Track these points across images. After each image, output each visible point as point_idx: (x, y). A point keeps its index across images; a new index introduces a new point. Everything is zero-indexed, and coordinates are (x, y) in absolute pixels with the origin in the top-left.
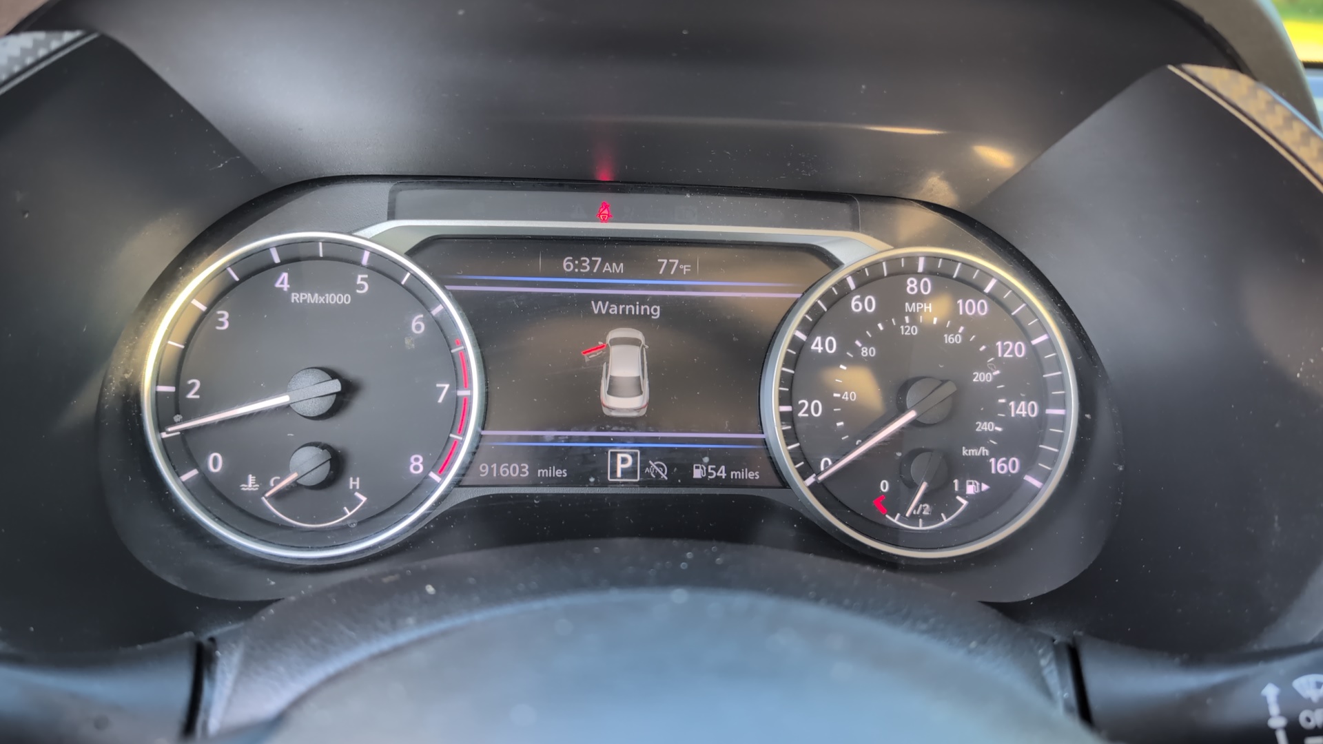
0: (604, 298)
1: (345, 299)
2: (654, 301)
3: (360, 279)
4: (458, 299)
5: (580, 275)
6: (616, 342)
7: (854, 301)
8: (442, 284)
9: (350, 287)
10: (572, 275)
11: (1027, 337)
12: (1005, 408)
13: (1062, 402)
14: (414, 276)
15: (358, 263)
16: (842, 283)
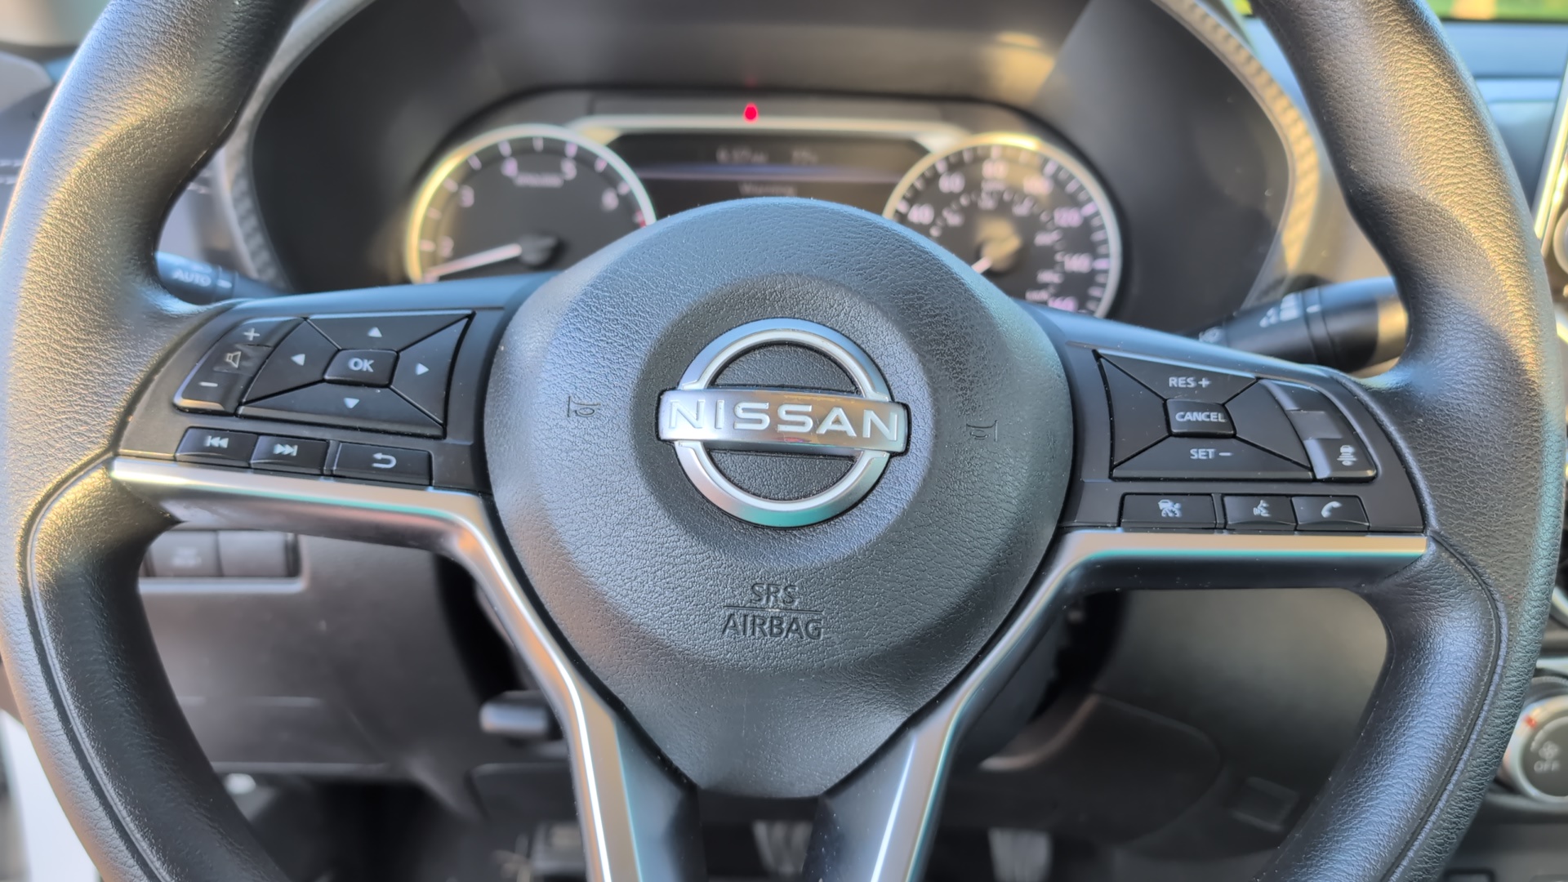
0: (751, 183)
1: (555, 181)
5: (732, 164)
10: (727, 164)
13: (1106, 258)
14: (606, 163)
15: (565, 155)
16: (933, 166)
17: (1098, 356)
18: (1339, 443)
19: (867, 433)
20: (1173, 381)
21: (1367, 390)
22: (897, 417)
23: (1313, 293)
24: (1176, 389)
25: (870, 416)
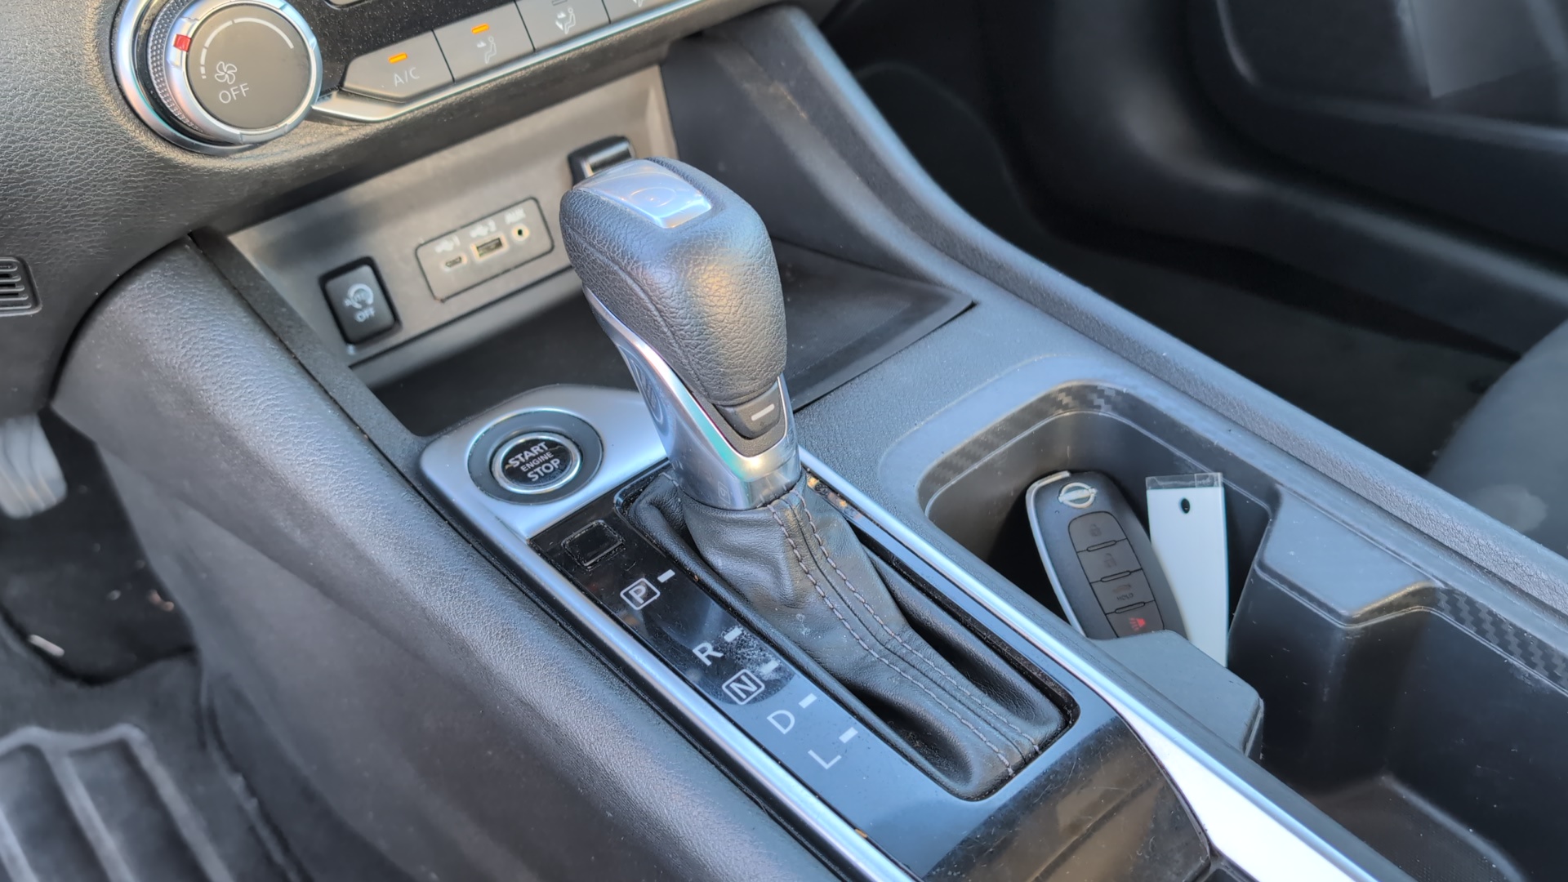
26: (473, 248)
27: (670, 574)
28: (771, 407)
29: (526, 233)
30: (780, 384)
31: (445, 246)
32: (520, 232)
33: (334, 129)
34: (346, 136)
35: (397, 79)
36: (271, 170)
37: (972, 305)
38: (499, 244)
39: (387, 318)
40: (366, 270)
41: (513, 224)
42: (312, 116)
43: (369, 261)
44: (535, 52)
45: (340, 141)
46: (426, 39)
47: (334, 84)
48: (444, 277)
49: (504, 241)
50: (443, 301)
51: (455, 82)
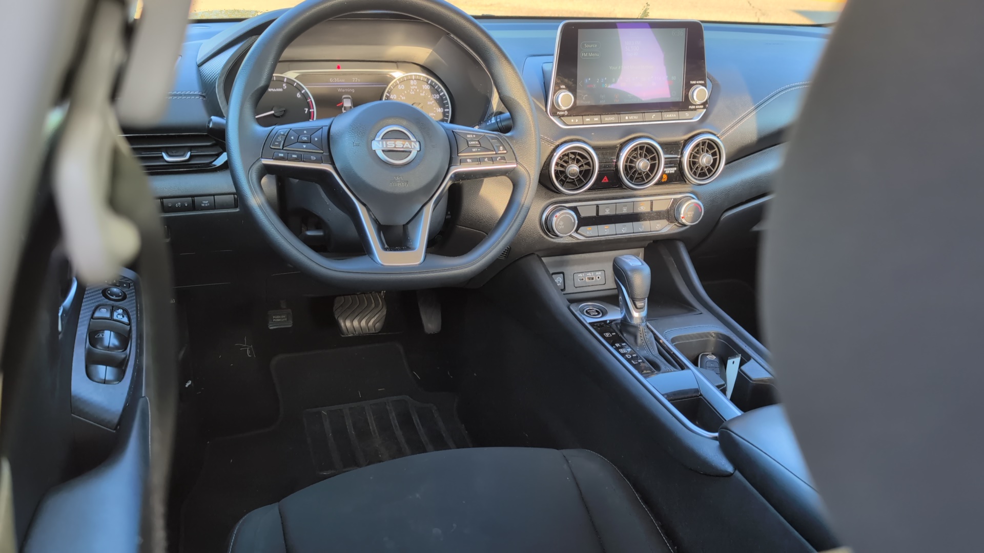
0: (341, 88)
1: (281, 90)
2: (352, 88)
3: (284, 85)
4: (307, 88)
5: (334, 82)
6: (345, 98)
7: (399, 86)
8: (305, 85)
9: (282, 87)
10: (332, 82)
11: (439, 93)
12: (436, 110)
13: (448, 108)
14: (297, 83)
15: (283, 81)
16: (396, 82)
17: (453, 132)
18: (500, 146)
19: (413, 147)
20: (468, 136)
21: (506, 136)
22: (418, 143)
23: (498, 117)
24: (469, 138)
25: (413, 143)
26: (587, 278)
27: (614, 334)
28: (643, 304)
29: (600, 278)
30: (646, 299)
31: (580, 275)
32: (599, 278)
33: (572, 239)
34: (574, 241)
35: (588, 233)
36: (559, 243)
37: (701, 313)
38: (593, 279)
39: (563, 288)
40: (562, 275)
41: (597, 275)
42: (571, 236)
43: (563, 273)
44: (616, 234)
45: (573, 241)
46: (596, 227)
47: (577, 231)
48: (578, 282)
49: (594, 278)
50: (576, 287)
51: (598, 236)
